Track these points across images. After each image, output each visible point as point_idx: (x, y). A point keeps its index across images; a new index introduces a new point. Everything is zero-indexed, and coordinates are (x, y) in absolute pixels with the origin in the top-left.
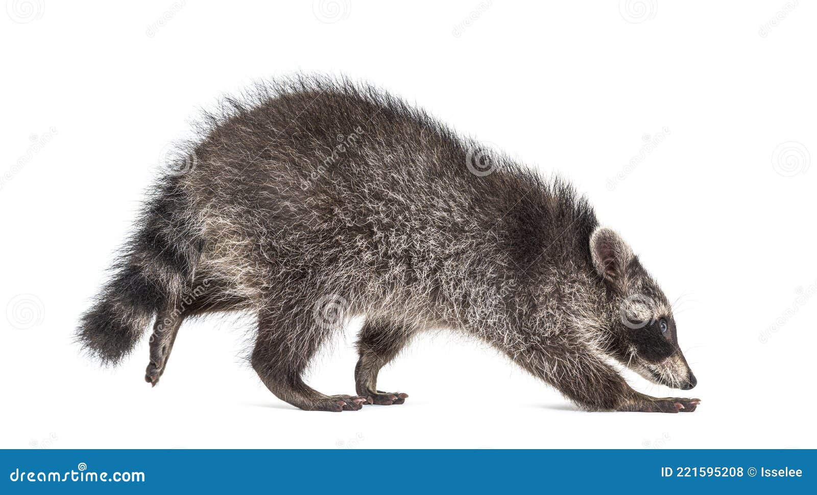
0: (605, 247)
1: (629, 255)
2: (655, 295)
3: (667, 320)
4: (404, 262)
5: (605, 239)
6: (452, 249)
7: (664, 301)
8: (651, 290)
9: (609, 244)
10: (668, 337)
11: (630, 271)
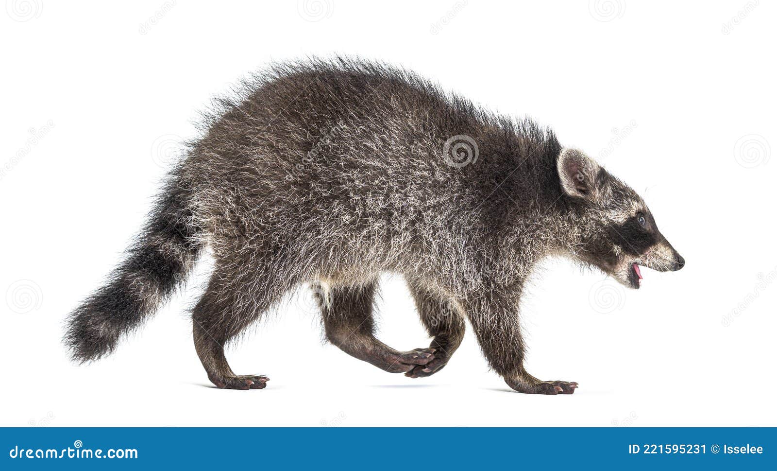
0: (572, 166)
1: (596, 168)
2: (627, 196)
3: (644, 213)
4: (383, 219)
5: (572, 159)
6: (432, 202)
7: (637, 198)
8: (622, 193)
9: (576, 162)
10: (648, 227)
11: (599, 182)
